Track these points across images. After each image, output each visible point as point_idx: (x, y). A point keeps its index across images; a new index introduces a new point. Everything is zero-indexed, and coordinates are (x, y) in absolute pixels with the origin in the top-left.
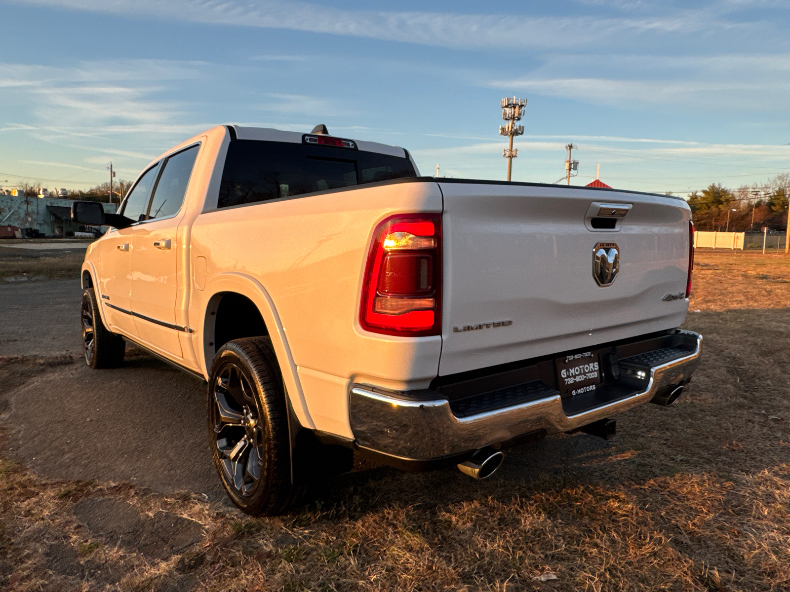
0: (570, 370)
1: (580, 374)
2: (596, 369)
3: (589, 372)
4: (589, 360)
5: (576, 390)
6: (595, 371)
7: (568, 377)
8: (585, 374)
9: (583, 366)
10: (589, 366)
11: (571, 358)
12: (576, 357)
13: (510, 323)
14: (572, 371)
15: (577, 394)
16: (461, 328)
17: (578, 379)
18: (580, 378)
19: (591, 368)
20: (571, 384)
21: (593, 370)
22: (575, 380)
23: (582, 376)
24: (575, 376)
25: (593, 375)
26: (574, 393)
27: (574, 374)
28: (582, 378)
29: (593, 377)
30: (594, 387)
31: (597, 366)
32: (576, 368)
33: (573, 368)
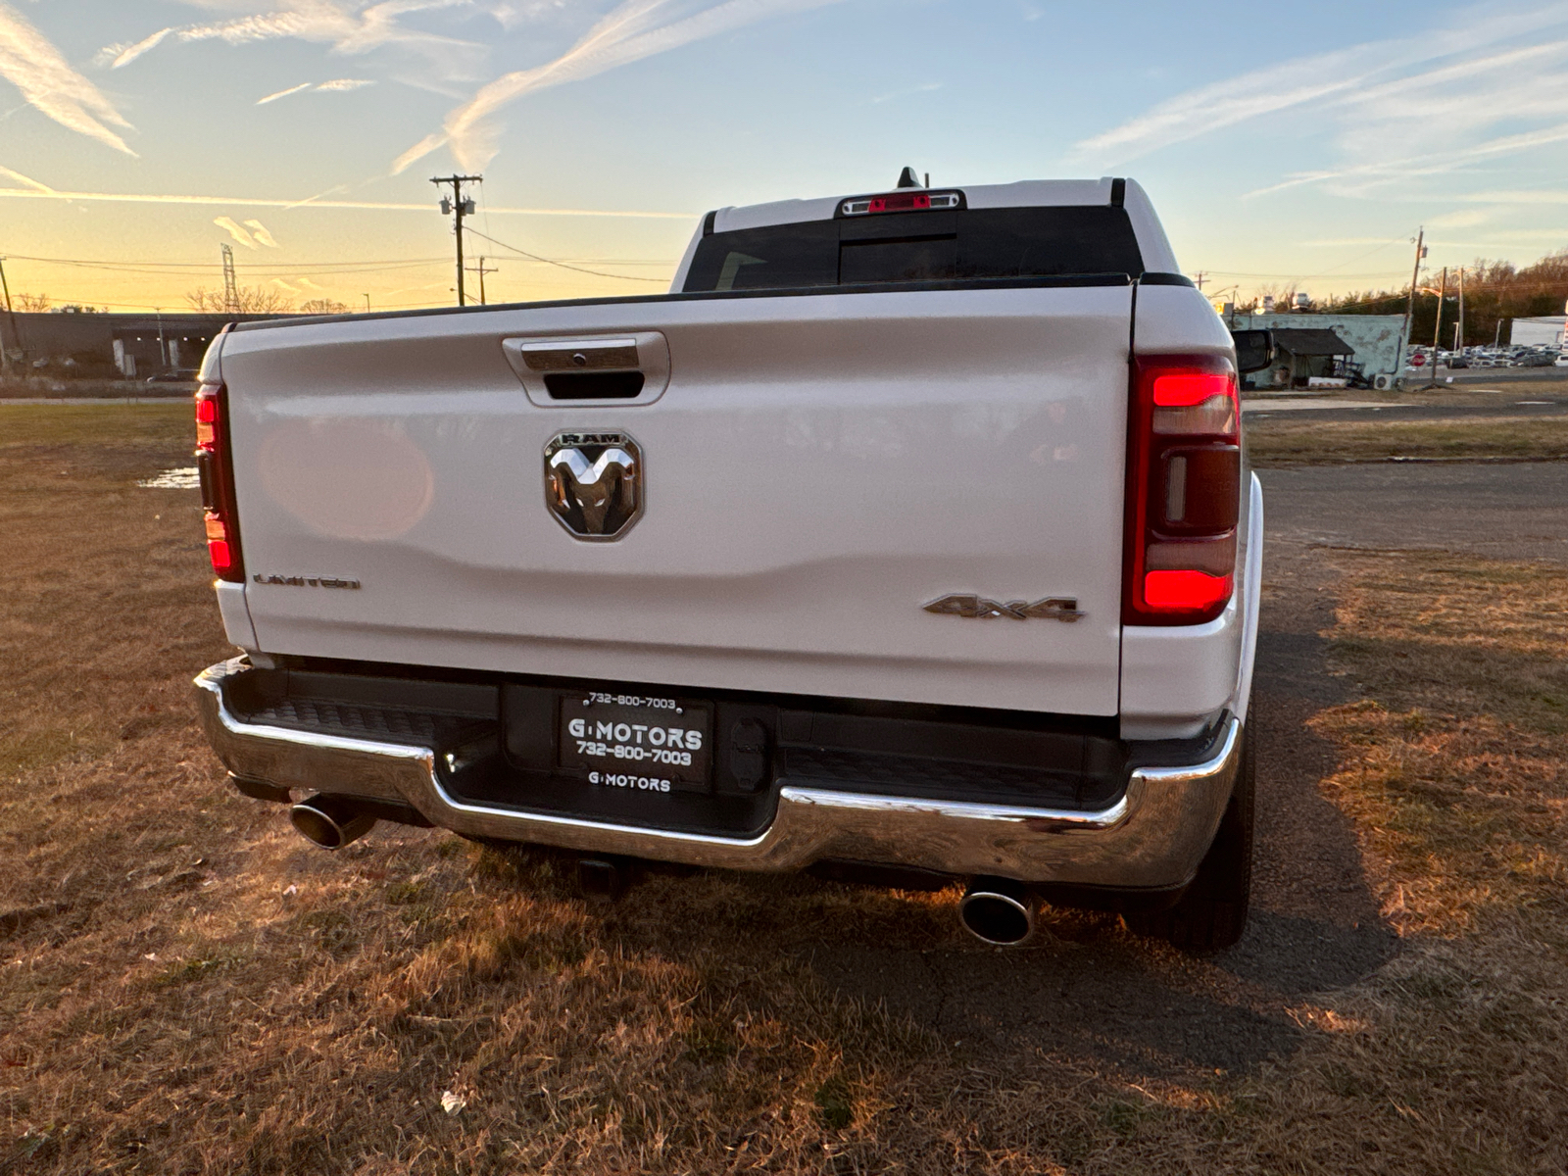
0: (599, 725)
1: (632, 742)
2: (690, 746)
3: (664, 747)
4: (667, 721)
5: (602, 774)
6: (686, 750)
7: (588, 738)
8: (647, 746)
9: (645, 728)
10: (667, 734)
11: (605, 699)
12: (622, 700)
13: (355, 586)
14: (604, 730)
15: (601, 784)
16: (266, 577)
17: (620, 752)
18: (629, 753)
19: (671, 738)
20: (595, 756)
21: (681, 746)
22: (609, 750)
23: (638, 749)
24: (613, 743)
25: (676, 758)
26: (594, 778)
27: (609, 737)
28: (634, 755)
29: (674, 762)
30: (666, 786)
31: (694, 740)
32: (620, 727)
33: (611, 725)
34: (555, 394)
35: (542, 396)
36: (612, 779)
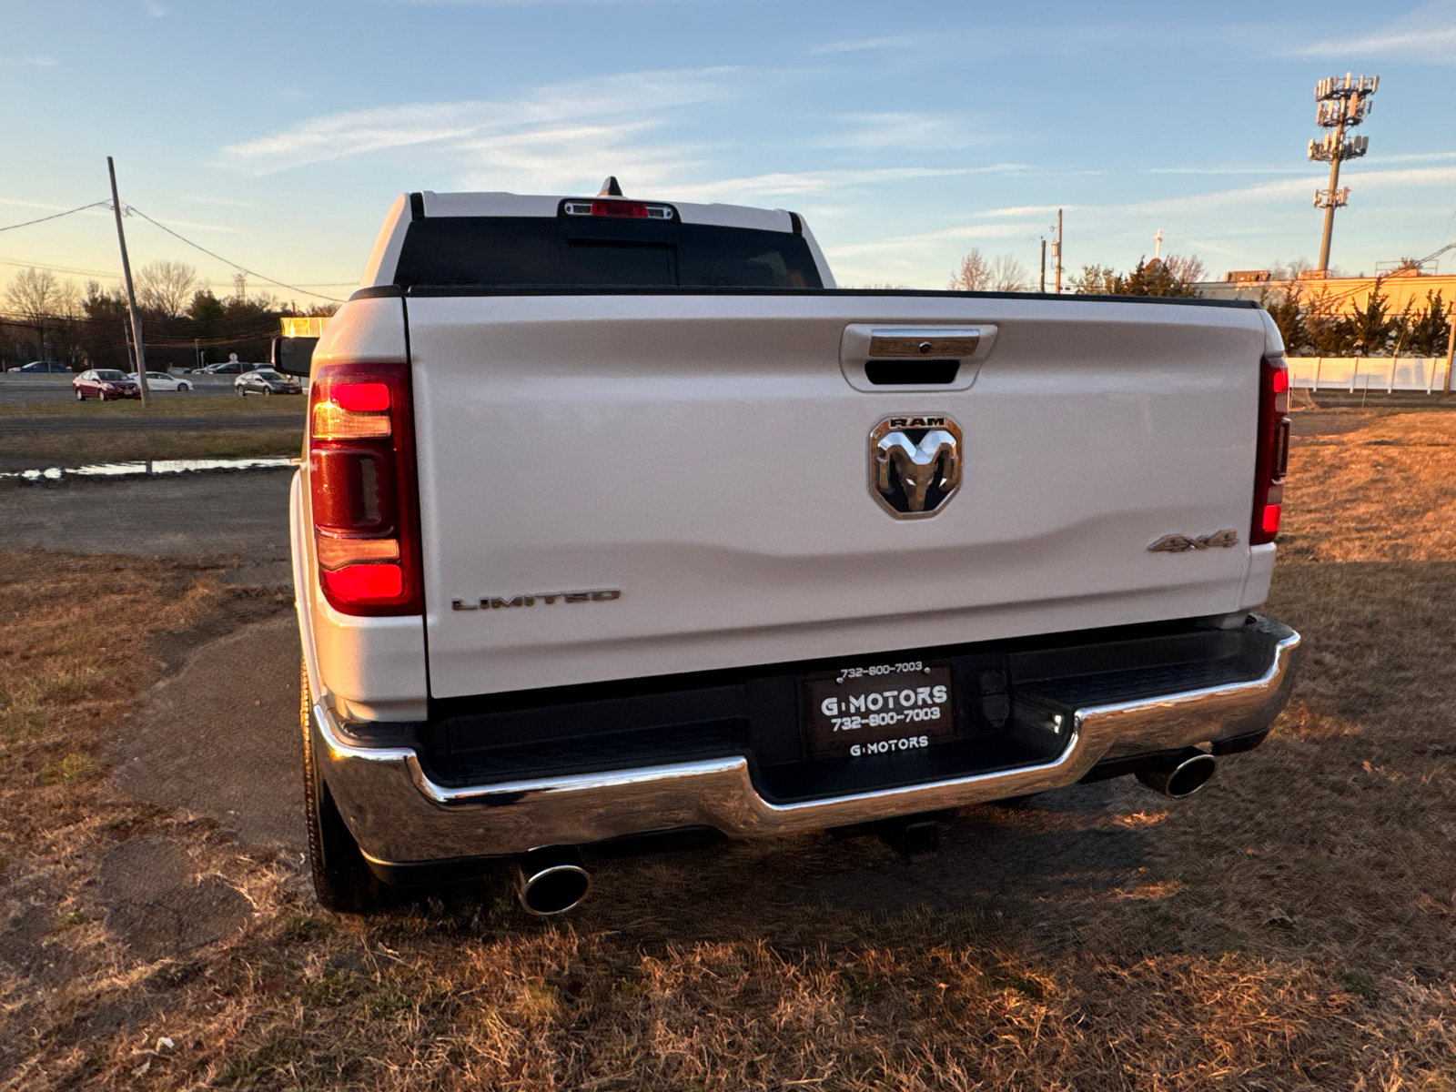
0: (852, 699)
1: (885, 709)
2: (937, 701)
3: (914, 706)
4: (915, 681)
5: (864, 745)
6: (935, 704)
7: (841, 714)
8: (899, 709)
9: (895, 693)
10: (916, 694)
11: (857, 673)
12: (873, 671)
13: (615, 595)
14: (857, 703)
15: (864, 755)
16: (471, 600)
17: (874, 721)
18: (883, 719)
19: (920, 697)
20: (851, 730)
21: (930, 702)
22: (864, 721)
23: (891, 714)
24: (868, 712)
25: (926, 714)
26: (856, 751)
27: (863, 709)
28: (888, 720)
29: (926, 718)
30: (924, 741)
31: (941, 693)
32: (872, 697)
33: (863, 696)
34: (875, 378)
35: (862, 381)
36: (873, 748)
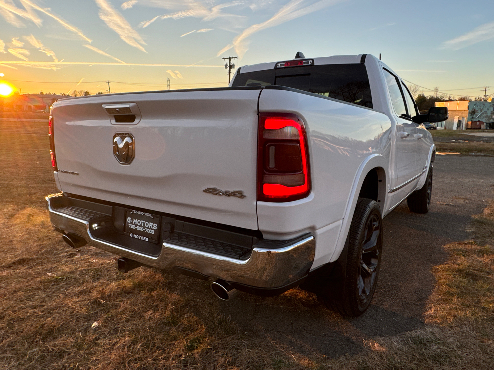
0: (134, 220)
1: (140, 226)
2: (154, 228)
3: (148, 228)
4: (149, 220)
5: (133, 234)
6: (153, 229)
7: (132, 223)
8: (144, 227)
9: (144, 222)
10: (149, 224)
11: (135, 212)
12: (139, 213)
13: (78, 174)
15: (133, 237)
17: (138, 228)
18: (140, 229)
19: (150, 225)
20: (132, 229)
21: (152, 228)
22: (136, 227)
23: (142, 228)
24: (136, 225)
25: (150, 231)
26: (131, 235)
27: (136, 224)
28: (141, 230)
29: (150, 233)
30: (147, 240)
31: (155, 226)
32: (139, 221)
33: (136, 220)
34: (117, 121)
35: (113, 121)
36: (135, 236)
